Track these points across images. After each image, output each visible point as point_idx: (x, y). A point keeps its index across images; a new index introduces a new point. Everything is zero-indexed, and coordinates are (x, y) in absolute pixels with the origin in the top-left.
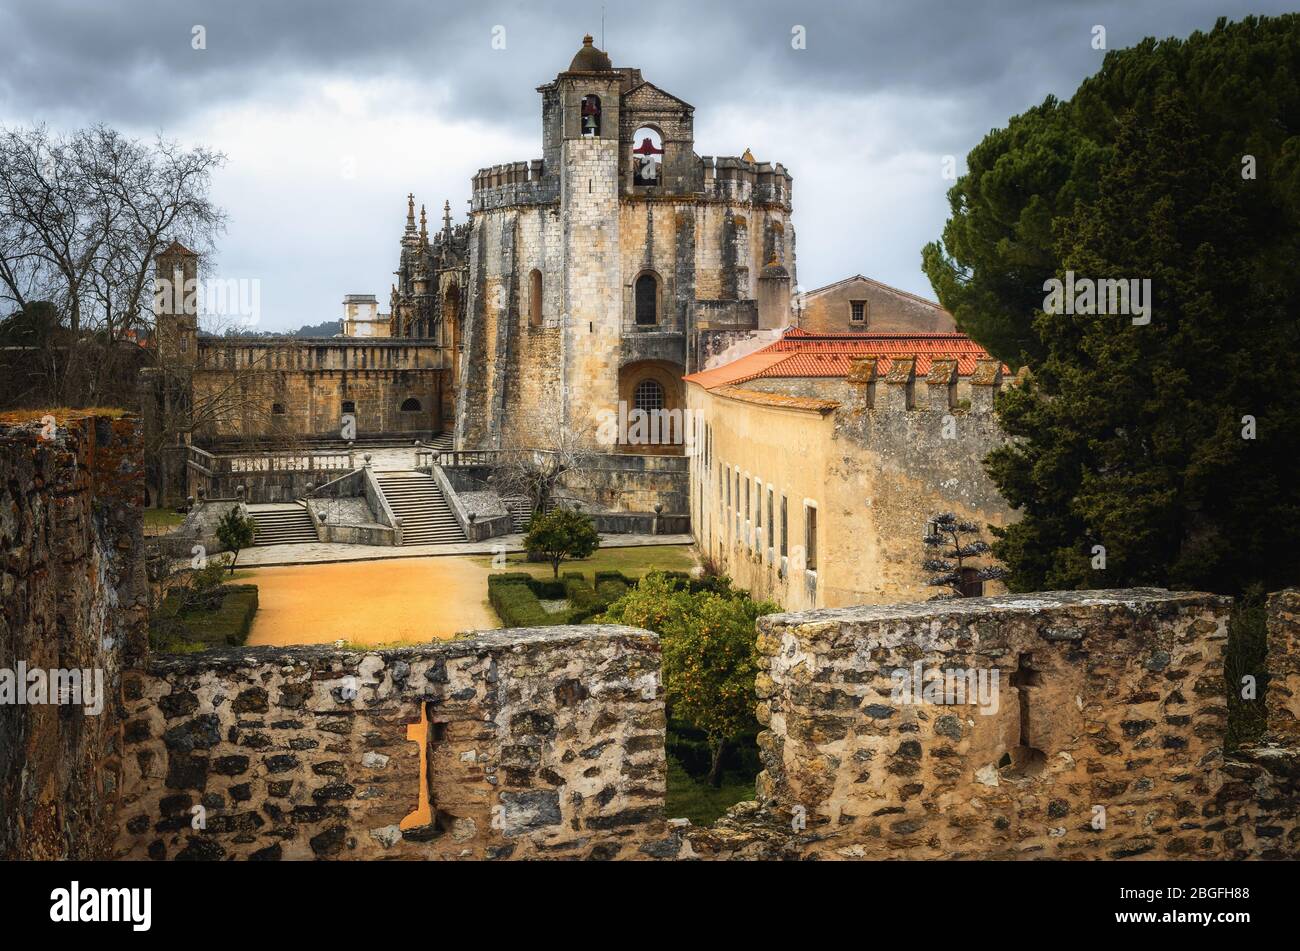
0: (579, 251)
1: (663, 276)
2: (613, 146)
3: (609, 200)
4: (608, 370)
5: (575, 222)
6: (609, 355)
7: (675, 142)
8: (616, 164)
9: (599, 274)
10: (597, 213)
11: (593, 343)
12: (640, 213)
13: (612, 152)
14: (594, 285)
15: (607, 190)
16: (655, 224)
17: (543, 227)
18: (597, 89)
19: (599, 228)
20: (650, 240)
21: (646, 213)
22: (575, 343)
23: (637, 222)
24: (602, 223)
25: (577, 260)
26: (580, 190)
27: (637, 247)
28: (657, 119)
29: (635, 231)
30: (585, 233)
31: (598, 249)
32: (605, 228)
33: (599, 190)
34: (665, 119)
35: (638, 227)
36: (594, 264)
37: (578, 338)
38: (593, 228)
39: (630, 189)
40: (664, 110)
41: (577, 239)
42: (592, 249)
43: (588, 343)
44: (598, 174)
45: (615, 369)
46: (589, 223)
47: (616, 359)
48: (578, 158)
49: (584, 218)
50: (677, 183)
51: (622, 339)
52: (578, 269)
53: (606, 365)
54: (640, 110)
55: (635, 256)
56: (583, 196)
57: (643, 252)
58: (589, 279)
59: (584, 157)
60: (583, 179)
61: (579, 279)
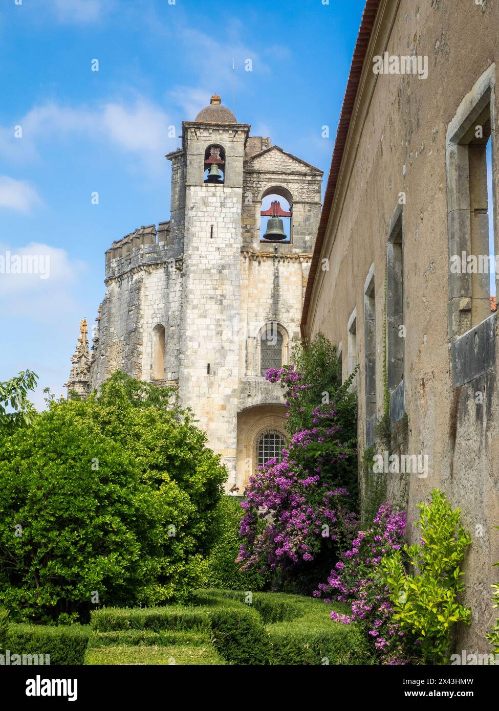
0: (198, 293)
1: (289, 329)
2: (236, 194)
3: (231, 245)
4: (225, 413)
5: (193, 265)
6: (228, 397)
7: (303, 203)
8: (240, 211)
9: (219, 316)
10: (218, 257)
11: (211, 385)
12: (266, 268)
13: (235, 200)
14: (213, 327)
15: (229, 235)
16: (281, 280)
17: (168, 284)
18: (222, 140)
19: (220, 272)
20: (276, 296)
21: (272, 268)
22: (190, 384)
23: (263, 277)
24: (223, 267)
25: (195, 302)
26: (201, 234)
27: (263, 300)
28: (285, 181)
29: (260, 285)
30: (205, 276)
31: (219, 292)
32: (226, 271)
33: (221, 235)
34: (294, 181)
35: (264, 281)
36: (213, 308)
37: (194, 379)
38: (214, 271)
39: (256, 246)
40: (293, 173)
41: (197, 282)
42: (211, 292)
43: (205, 384)
44: (220, 219)
45: (234, 413)
46: (209, 266)
47: (235, 401)
48: (200, 204)
49: (204, 261)
50: (305, 242)
51: (242, 382)
52: (196, 311)
53: (224, 408)
54: (268, 173)
55: (261, 310)
56: (204, 240)
57: (269, 306)
58: (208, 321)
59: (205, 203)
60: (204, 225)
61: (198, 321)
